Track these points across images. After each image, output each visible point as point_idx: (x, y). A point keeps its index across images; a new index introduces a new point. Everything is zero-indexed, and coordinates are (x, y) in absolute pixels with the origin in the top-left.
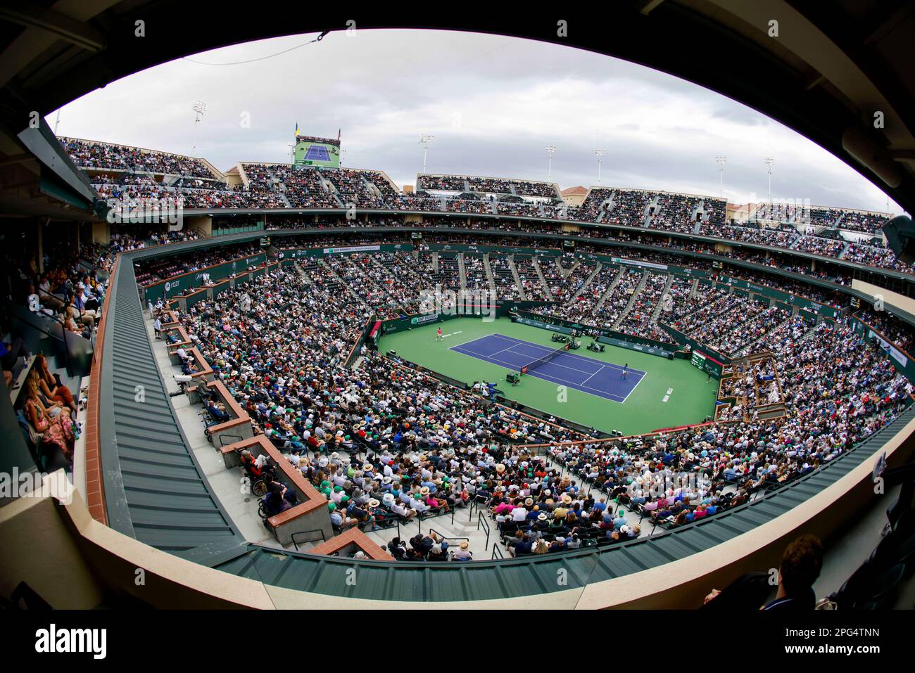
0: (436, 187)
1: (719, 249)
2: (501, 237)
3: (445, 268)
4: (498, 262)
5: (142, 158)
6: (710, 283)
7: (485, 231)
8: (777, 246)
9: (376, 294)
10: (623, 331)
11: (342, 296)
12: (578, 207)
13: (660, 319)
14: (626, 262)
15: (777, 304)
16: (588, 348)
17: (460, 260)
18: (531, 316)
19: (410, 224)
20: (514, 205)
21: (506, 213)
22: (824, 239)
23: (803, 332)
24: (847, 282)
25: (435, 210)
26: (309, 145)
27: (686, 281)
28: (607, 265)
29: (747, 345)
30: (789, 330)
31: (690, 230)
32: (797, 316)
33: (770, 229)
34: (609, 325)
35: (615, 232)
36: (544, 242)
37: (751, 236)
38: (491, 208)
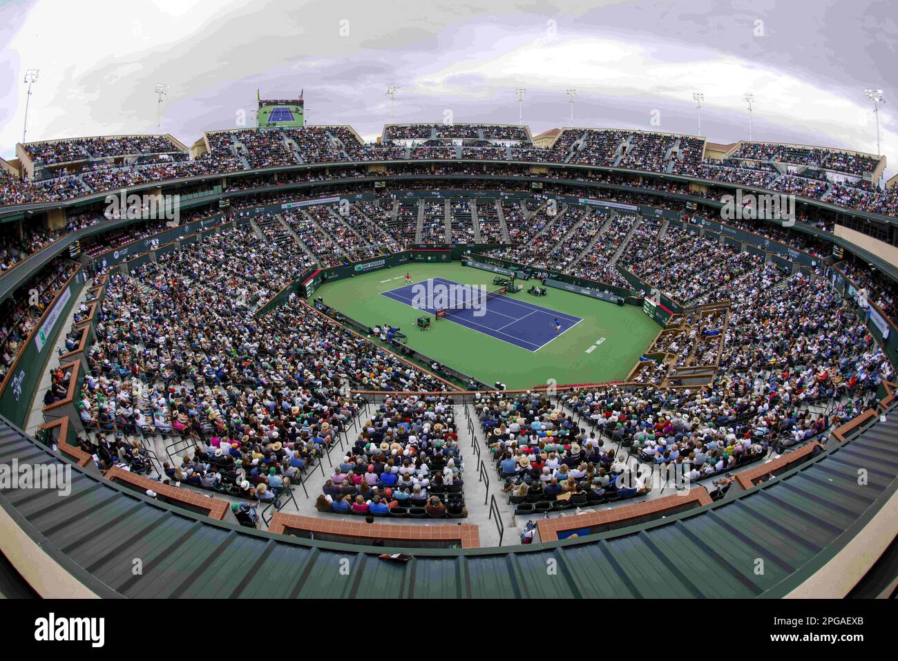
0: (403, 136)
1: (694, 188)
2: (465, 181)
3: (404, 214)
4: (458, 206)
5: (104, 144)
6: (680, 225)
7: (449, 177)
8: (752, 185)
9: (324, 244)
10: (573, 274)
11: (289, 248)
12: (548, 148)
13: (618, 262)
14: (595, 202)
15: (748, 249)
16: (529, 292)
17: (421, 206)
18: (483, 260)
19: (372, 174)
20: (479, 149)
21: (471, 157)
22: (805, 179)
23: (773, 281)
24: (830, 227)
25: (398, 159)
26: (271, 108)
27: (656, 222)
28: (572, 206)
29: (706, 292)
30: (758, 279)
31: (661, 169)
32: (770, 263)
33: (747, 168)
34: (560, 268)
35: (583, 173)
36: (511, 185)
37: (727, 175)
38: (455, 153)
